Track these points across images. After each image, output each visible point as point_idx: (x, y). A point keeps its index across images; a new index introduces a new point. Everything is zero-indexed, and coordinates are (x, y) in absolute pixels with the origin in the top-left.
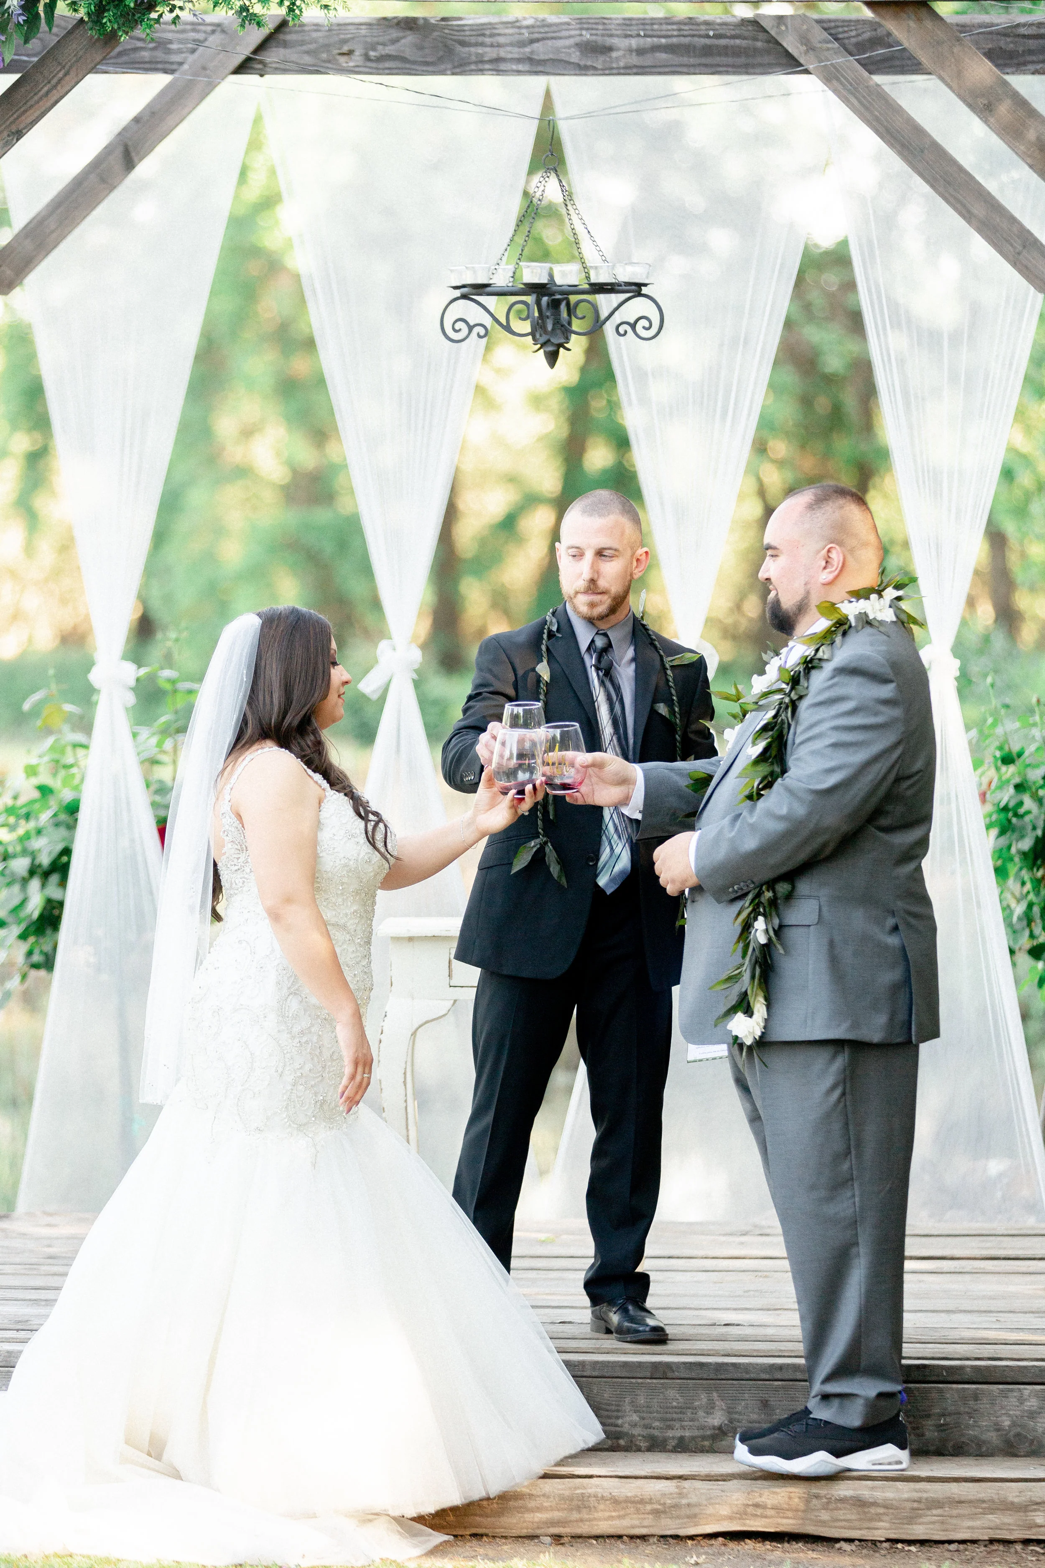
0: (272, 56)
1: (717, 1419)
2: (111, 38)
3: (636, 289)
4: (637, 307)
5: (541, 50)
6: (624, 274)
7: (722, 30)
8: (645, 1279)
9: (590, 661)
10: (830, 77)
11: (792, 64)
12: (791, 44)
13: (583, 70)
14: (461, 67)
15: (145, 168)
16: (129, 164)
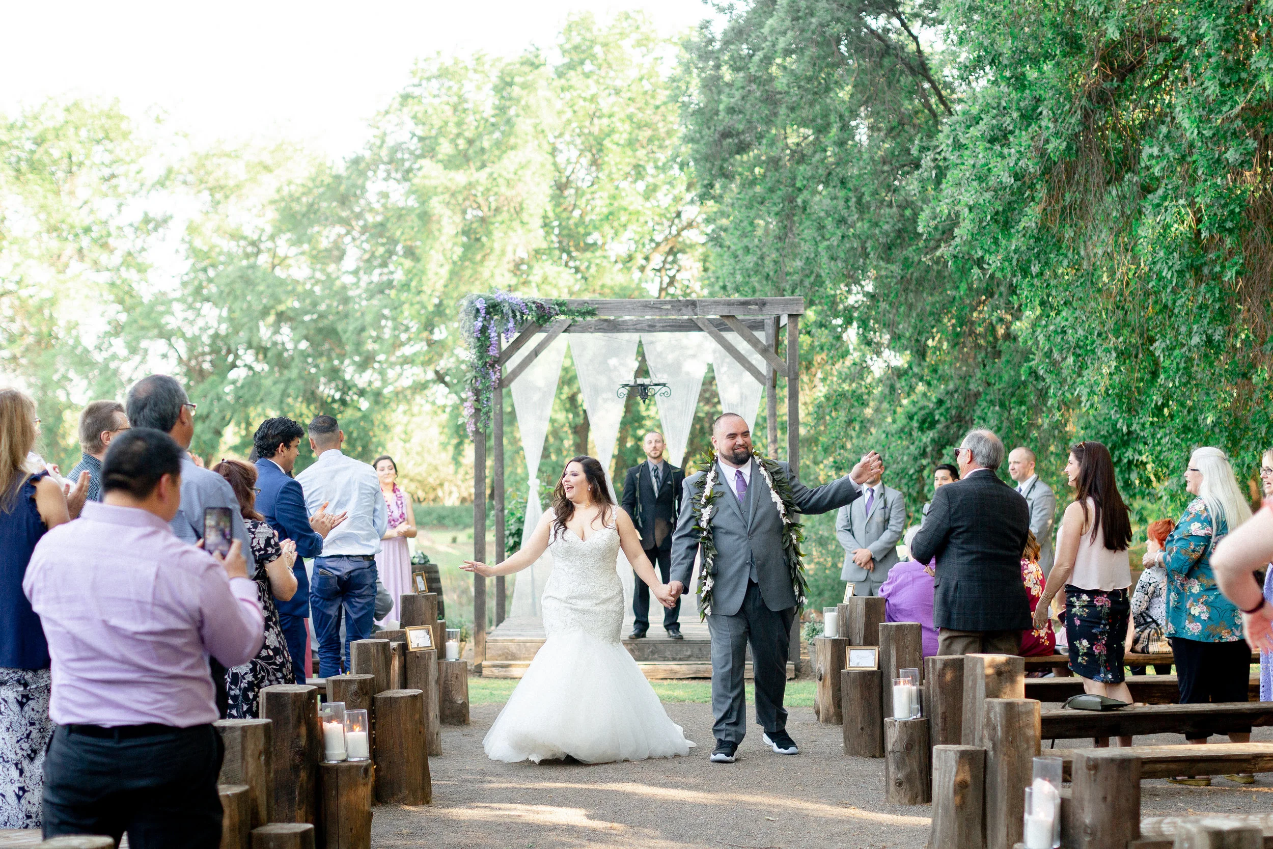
0: (572, 328)
1: (689, 653)
2: (541, 326)
3: (664, 385)
4: (664, 389)
5: (638, 327)
6: (662, 381)
7: (683, 321)
8: (678, 625)
9: (652, 474)
10: (710, 333)
11: (701, 330)
12: (700, 325)
13: (649, 331)
14: (619, 331)
15: (540, 356)
16: (536, 355)
